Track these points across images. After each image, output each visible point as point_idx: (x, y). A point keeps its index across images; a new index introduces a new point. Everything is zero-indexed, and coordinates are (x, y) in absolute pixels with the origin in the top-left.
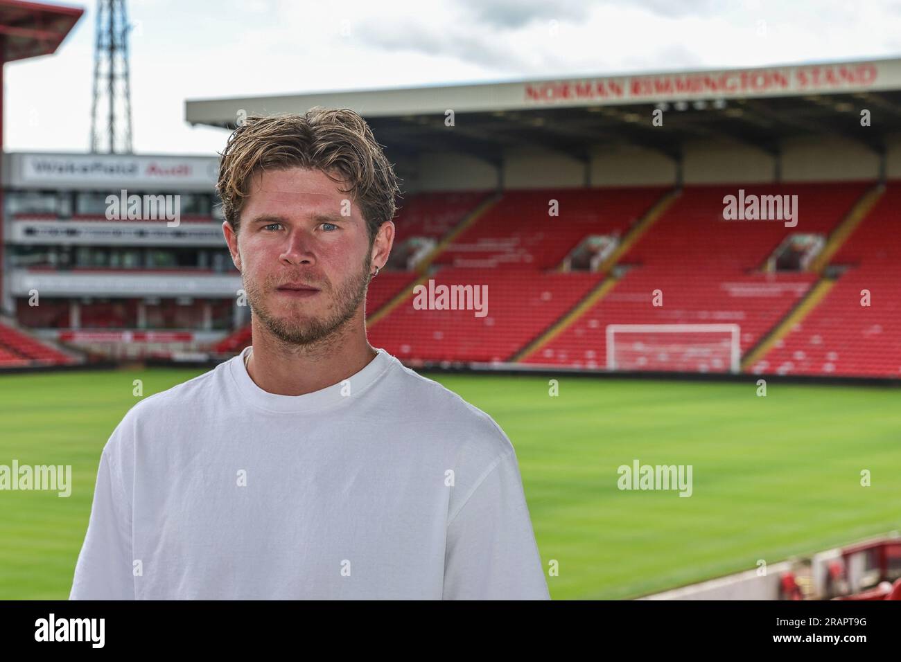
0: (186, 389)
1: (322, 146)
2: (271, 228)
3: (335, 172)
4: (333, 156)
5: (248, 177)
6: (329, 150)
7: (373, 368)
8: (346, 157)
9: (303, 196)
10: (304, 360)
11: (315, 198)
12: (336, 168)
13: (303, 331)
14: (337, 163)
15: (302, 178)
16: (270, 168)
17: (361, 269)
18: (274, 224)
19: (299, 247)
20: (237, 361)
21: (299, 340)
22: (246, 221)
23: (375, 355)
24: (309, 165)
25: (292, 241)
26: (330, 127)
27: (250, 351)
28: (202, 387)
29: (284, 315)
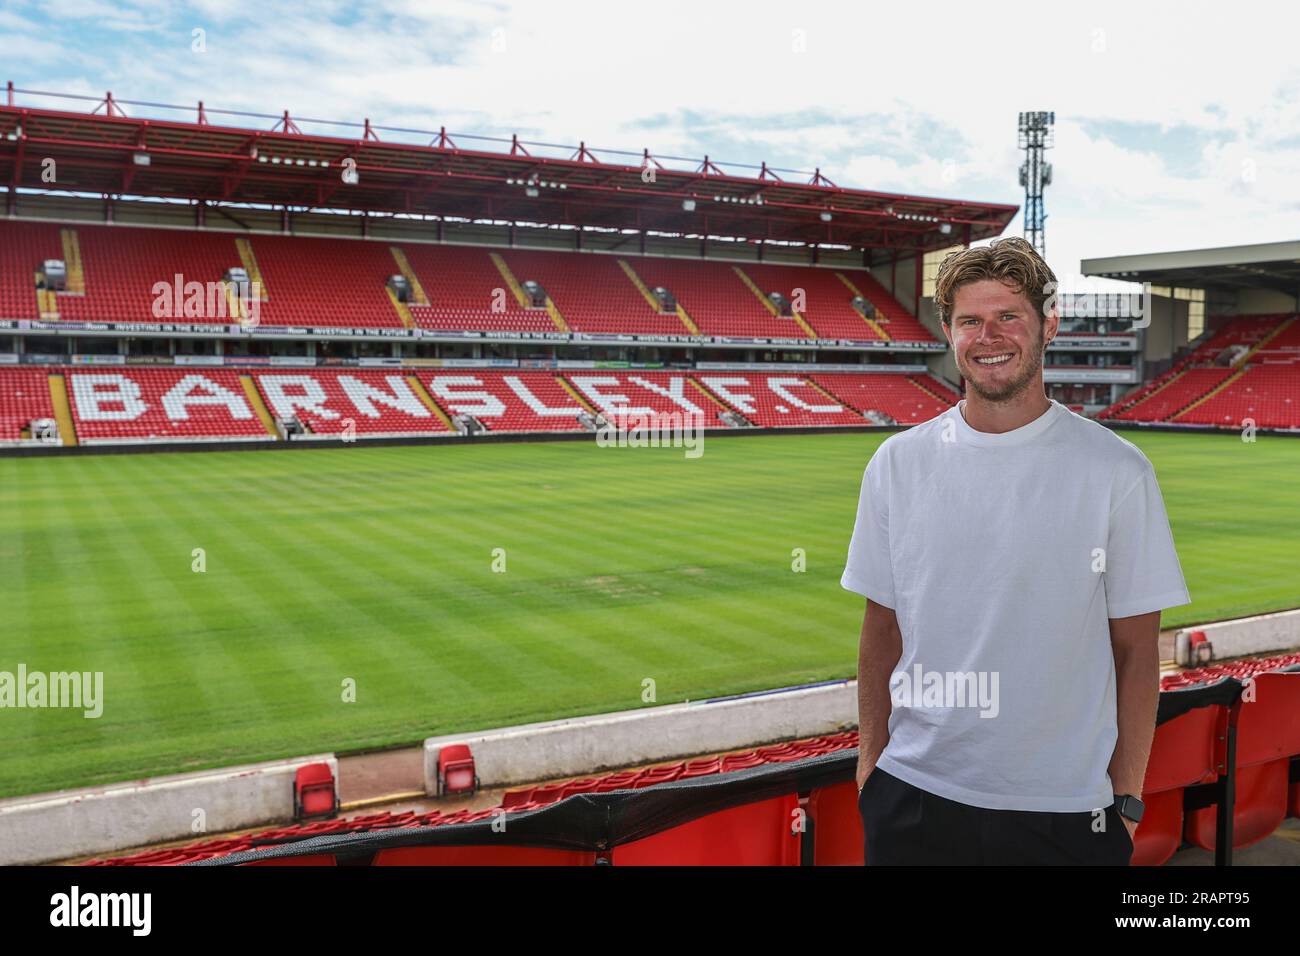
0: (921, 430)
1: (998, 263)
2: (970, 323)
3: (1008, 280)
4: (1006, 269)
5: (950, 291)
6: (1003, 265)
7: (1050, 413)
8: (1016, 270)
9: (989, 299)
10: (1001, 409)
11: (997, 299)
12: (1010, 278)
13: (999, 389)
14: (1010, 273)
15: (988, 287)
16: (965, 284)
17: (1037, 341)
18: (973, 320)
19: (991, 334)
20: (954, 410)
21: (995, 398)
22: (954, 320)
23: (1049, 405)
24: (990, 278)
25: (984, 331)
26: (1003, 250)
27: (964, 403)
28: (932, 429)
29: (984, 380)
